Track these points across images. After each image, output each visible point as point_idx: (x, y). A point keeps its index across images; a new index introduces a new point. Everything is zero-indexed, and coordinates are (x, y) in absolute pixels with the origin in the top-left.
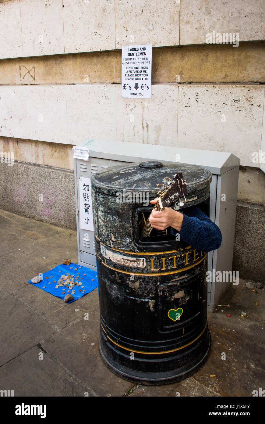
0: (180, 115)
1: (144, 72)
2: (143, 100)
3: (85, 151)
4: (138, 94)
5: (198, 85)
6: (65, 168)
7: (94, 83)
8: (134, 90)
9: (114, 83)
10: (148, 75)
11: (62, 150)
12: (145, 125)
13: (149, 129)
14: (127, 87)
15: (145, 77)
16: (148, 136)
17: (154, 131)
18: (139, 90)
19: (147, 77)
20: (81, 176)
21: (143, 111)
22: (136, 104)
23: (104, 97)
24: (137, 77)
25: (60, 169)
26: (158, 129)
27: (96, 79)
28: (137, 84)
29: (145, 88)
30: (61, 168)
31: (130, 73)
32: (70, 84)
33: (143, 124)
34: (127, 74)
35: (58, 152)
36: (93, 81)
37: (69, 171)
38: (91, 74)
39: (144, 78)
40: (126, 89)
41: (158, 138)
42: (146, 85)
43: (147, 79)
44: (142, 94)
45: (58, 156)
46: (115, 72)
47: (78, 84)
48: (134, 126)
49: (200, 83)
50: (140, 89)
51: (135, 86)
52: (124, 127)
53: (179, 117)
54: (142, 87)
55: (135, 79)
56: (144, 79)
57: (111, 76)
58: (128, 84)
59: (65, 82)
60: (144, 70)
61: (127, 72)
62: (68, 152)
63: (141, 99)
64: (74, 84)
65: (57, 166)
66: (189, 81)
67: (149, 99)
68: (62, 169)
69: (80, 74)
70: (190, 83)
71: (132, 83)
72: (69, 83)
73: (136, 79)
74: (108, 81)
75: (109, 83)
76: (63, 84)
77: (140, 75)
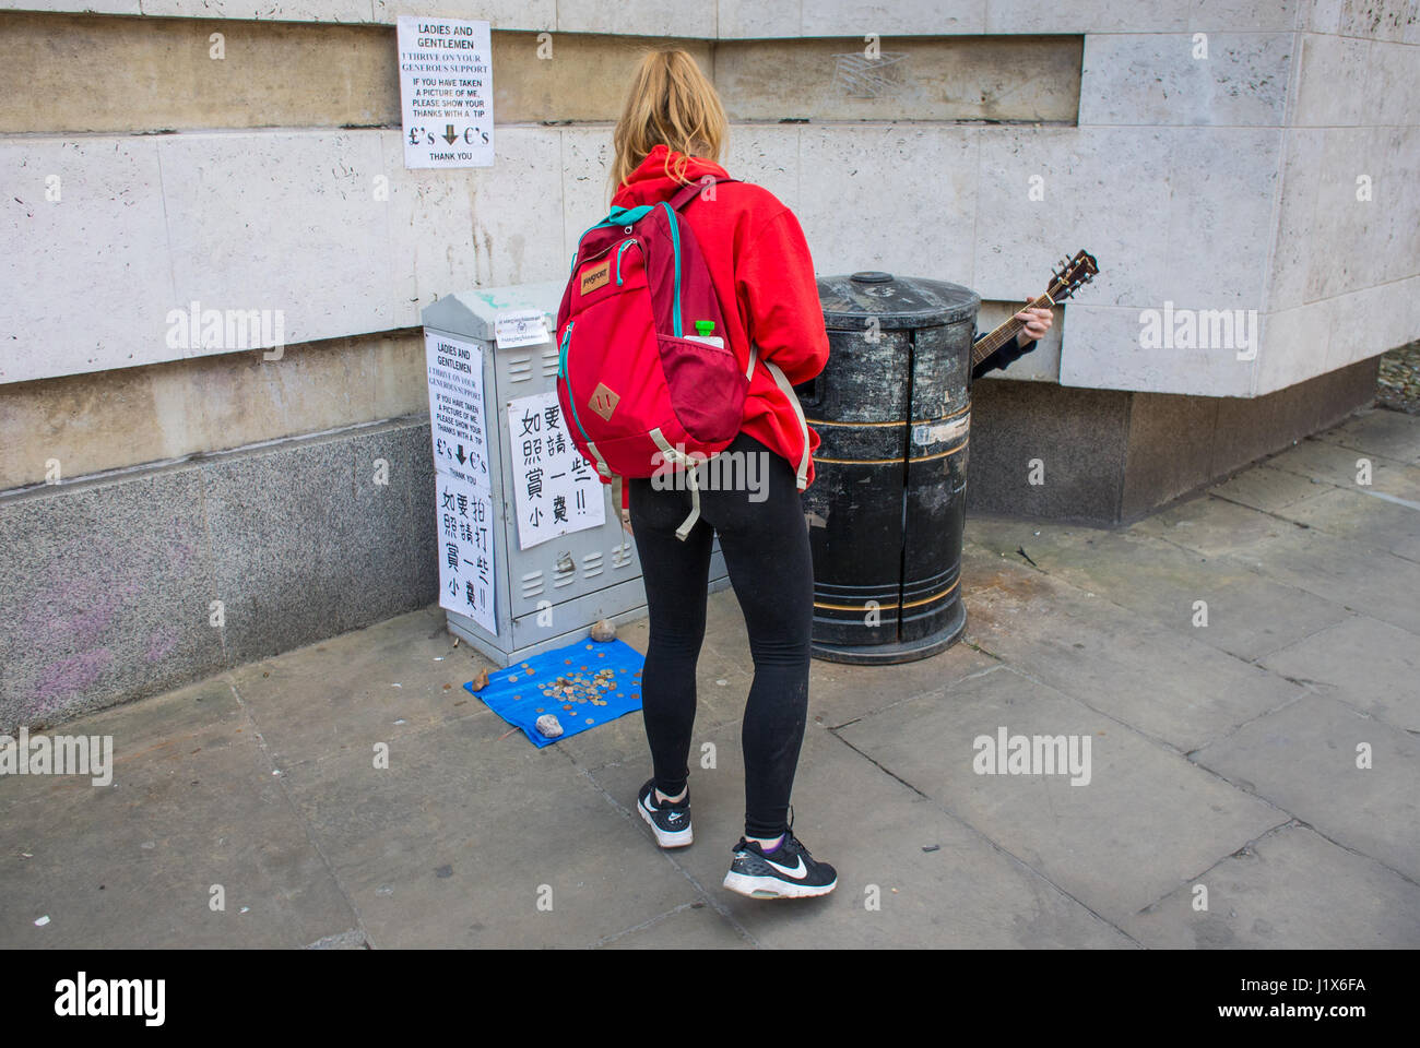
0: (567, 201)
1: (471, 93)
2: (471, 171)
3: (533, 319)
4: (456, 156)
5: (602, 128)
6: (138, 462)
7: (267, 126)
8: (442, 146)
9: (348, 127)
10: (481, 103)
11: (114, 394)
12: (481, 240)
13: (494, 248)
14: (419, 136)
15: (475, 108)
16: (491, 267)
17: (505, 251)
18: (459, 146)
19: (479, 109)
20: (513, 397)
21: (473, 203)
22: (452, 183)
23: (340, 172)
24: (449, 108)
25: (111, 474)
26: (517, 245)
27: (276, 113)
28: (450, 128)
29: (475, 137)
30: (119, 469)
31: (427, 97)
32: (146, 134)
33: (474, 237)
34: (420, 98)
35: (91, 411)
36: (261, 119)
37: (163, 464)
38: (249, 96)
39: (471, 110)
40: (416, 143)
41: (518, 267)
42: (477, 129)
43: (481, 113)
44: (466, 156)
45: (91, 425)
46: (352, 90)
47: (191, 130)
48: (450, 248)
49: (590, 122)
50: (460, 140)
51: (445, 134)
52: (416, 256)
53: (566, 206)
54: (466, 137)
55: (443, 113)
56: (472, 114)
57: (337, 102)
58: (423, 129)
59: (118, 124)
60: (470, 88)
61: (418, 93)
62: (149, 397)
63: (464, 168)
64: (166, 132)
65: (91, 468)
66: (567, 118)
67: (487, 168)
68: (123, 472)
69: (199, 93)
70: (569, 123)
71: (437, 126)
72: (137, 128)
73: (447, 114)
74: (326, 121)
75: (330, 127)
76: (102, 133)
77: (460, 104)
